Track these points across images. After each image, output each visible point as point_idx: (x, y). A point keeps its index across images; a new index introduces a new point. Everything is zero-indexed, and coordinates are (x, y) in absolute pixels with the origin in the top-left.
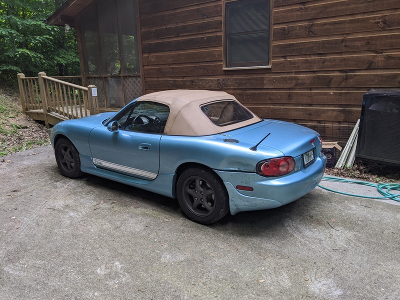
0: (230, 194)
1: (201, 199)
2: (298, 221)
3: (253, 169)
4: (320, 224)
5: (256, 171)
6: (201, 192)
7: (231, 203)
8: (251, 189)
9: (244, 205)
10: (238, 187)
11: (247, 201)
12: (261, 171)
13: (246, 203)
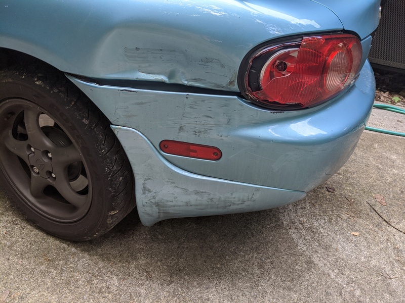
0: (136, 169)
1: (50, 173)
2: (308, 206)
3: (227, 76)
4: (358, 214)
5: (236, 88)
6: (46, 152)
7: (141, 198)
8: (215, 153)
9: (187, 204)
10: (166, 146)
11: (197, 193)
12: (258, 88)
13: (193, 199)
